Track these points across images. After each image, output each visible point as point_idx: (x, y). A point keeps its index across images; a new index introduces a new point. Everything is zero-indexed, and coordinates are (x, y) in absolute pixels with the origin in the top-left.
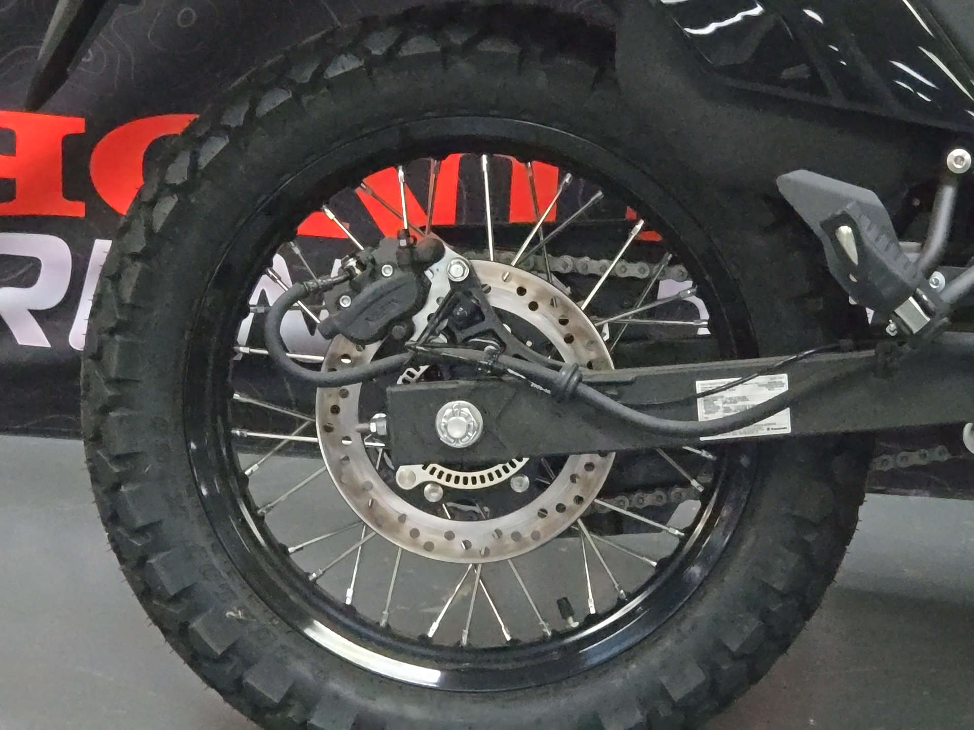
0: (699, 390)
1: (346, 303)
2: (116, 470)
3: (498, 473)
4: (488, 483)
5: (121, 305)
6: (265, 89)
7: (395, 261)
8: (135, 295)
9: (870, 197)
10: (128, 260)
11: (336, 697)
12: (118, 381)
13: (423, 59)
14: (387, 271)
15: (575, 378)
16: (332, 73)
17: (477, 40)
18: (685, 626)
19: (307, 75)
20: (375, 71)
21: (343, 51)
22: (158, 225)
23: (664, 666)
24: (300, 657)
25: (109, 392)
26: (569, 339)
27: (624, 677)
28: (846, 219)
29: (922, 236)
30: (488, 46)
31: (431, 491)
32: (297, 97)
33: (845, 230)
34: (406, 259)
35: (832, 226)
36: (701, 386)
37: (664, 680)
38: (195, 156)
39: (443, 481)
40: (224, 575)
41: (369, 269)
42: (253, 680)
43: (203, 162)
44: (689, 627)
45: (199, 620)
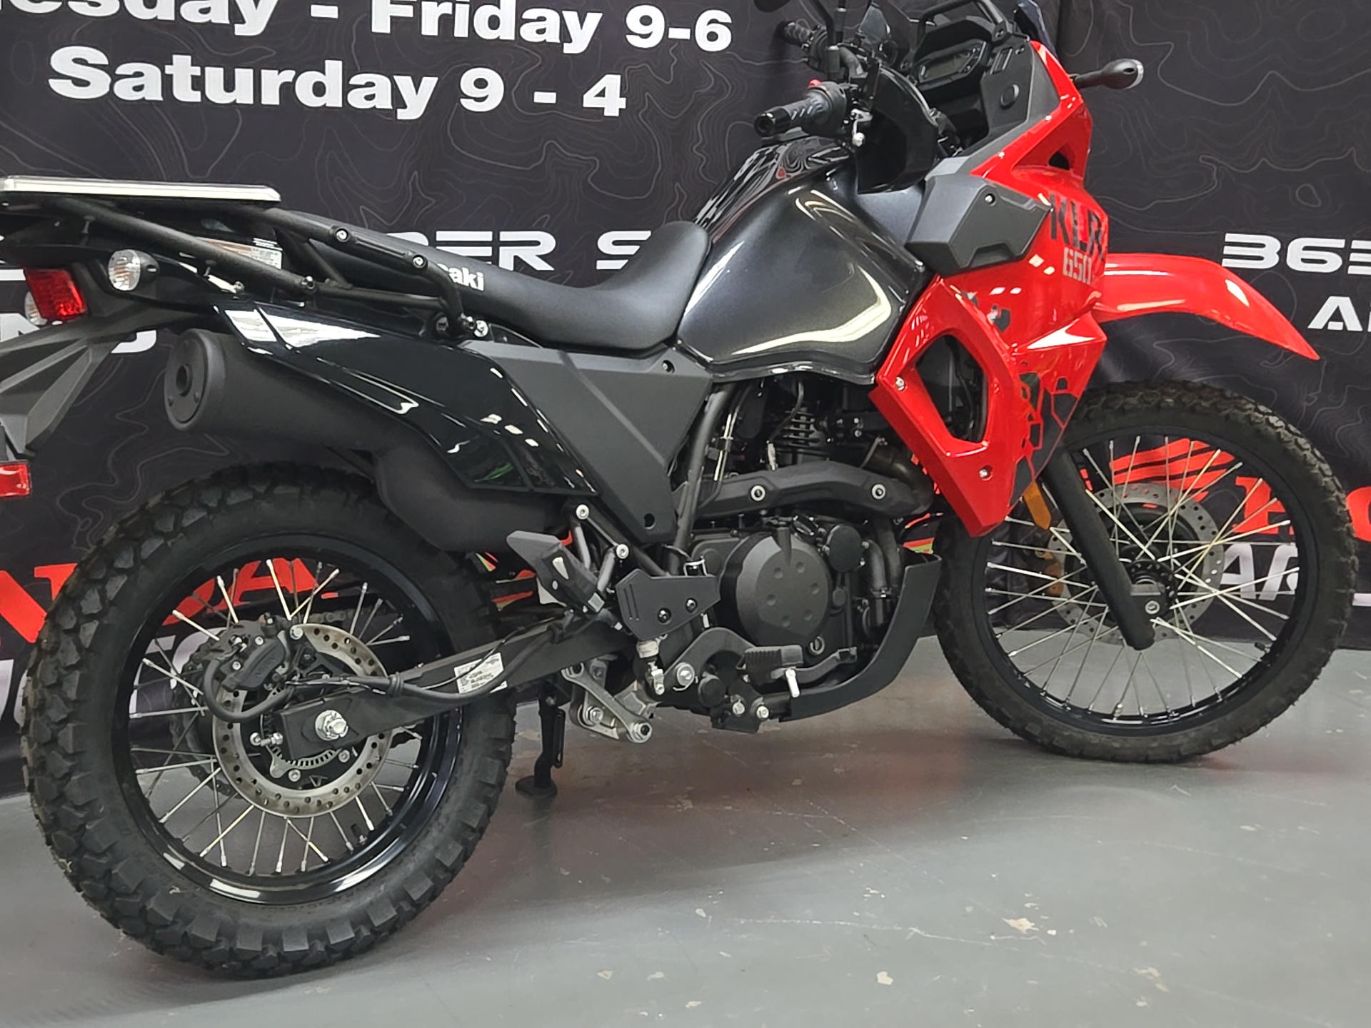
0: (457, 674)
1: (237, 666)
3: (326, 756)
4: (321, 763)
6: (142, 541)
7: (262, 634)
8: (78, 693)
11: (248, 926)
12: (74, 754)
14: (259, 641)
16: (187, 522)
18: (442, 820)
20: (215, 517)
23: (437, 848)
24: (220, 908)
25: (69, 764)
26: (358, 662)
27: (414, 861)
28: (560, 554)
30: (279, 491)
31: (293, 775)
32: (166, 542)
33: (558, 560)
34: (273, 631)
35: (549, 559)
36: (457, 670)
37: (438, 856)
39: (299, 766)
41: (250, 642)
43: (112, 594)
44: (445, 820)
45: (153, 900)
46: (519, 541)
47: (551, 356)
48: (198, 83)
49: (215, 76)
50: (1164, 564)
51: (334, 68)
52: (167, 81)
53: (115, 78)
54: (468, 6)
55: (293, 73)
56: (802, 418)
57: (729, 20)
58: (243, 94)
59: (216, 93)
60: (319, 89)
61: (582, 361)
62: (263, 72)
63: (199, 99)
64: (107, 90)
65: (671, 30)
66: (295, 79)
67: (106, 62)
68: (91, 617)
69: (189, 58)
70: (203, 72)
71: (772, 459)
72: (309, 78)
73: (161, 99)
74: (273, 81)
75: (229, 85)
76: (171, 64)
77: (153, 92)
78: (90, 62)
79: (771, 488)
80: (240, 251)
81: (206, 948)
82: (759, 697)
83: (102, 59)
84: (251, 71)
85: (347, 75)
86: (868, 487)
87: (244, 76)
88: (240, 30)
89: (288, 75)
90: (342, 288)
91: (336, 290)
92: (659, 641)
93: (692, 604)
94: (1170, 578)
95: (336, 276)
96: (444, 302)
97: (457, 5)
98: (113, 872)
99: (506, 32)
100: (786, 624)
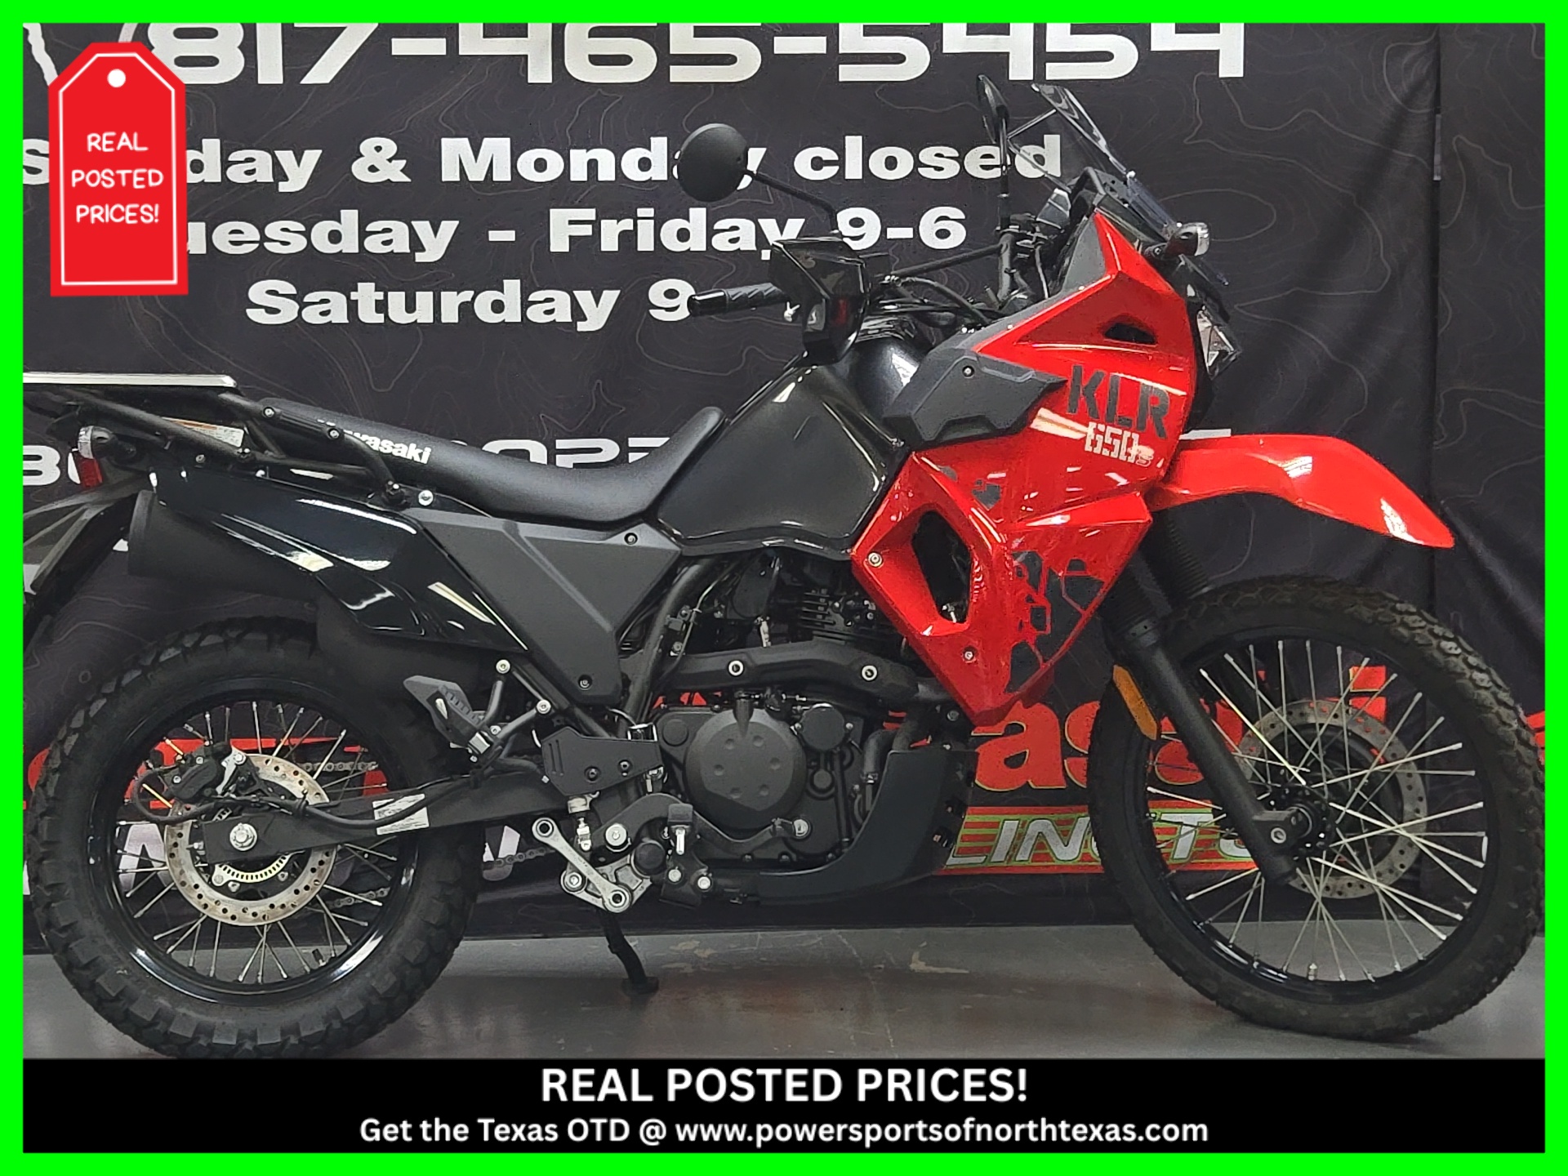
0: (375, 806)
1: (177, 780)
2: (48, 894)
3: (270, 871)
4: (265, 878)
5: (48, 799)
6: (125, 672)
7: (203, 754)
8: (56, 791)
9: (454, 686)
10: (51, 774)
13: (213, 647)
14: (200, 761)
15: (304, 803)
16: (163, 658)
17: (245, 633)
18: (384, 952)
19: (149, 661)
20: (188, 656)
21: (170, 647)
22: (67, 752)
26: (304, 793)
27: (351, 985)
28: (438, 695)
29: (485, 708)
30: (249, 637)
31: (233, 885)
32: (144, 674)
33: (439, 701)
34: (209, 753)
35: (432, 700)
36: (375, 804)
37: (373, 983)
38: (87, 713)
39: (239, 879)
40: (115, 950)
41: (190, 759)
42: (136, 1009)
43: (92, 714)
44: (386, 952)
45: (102, 977)
46: (418, 684)
47: (496, 524)
48: (382, 307)
49: (397, 299)
50: (1316, 791)
51: (512, 287)
52: (352, 307)
53: (303, 305)
54: (652, 221)
55: (472, 293)
56: (821, 600)
57: (962, 216)
58: (424, 313)
59: (398, 313)
60: (498, 307)
61: (526, 530)
62: (443, 294)
63: (382, 321)
64: (296, 315)
65: (889, 230)
66: (474, 299)
67: (294, 292)
68: (75, 731)
69: (373, 284)
70: (386, 296)
71: (765, 637)
72: (486, 298)
73: (347, 321)
74: (451, 302)
75: (410, 307)
76: (356, 290)
77: (340, 316)
78: (280, 292)
79: (750, 664)
80: (196, 428)
81: (145, 1027)
82: (703, 868)
83: (291, 289)
84: (431, 294)
85: (525, 293)
86: (857, 667)
87: (424, 299)
88: (420, 257)
89: (467, 295)
90: (277, 458)
91: (271, 460)
92: (589, 799)
93: (625, 766)
94: (1323, 808)
95: (273, 448)
96: (367, 470)
97: (639, 221)
98: (71, 946)
99: (697, 243)
100: (735, 797)
